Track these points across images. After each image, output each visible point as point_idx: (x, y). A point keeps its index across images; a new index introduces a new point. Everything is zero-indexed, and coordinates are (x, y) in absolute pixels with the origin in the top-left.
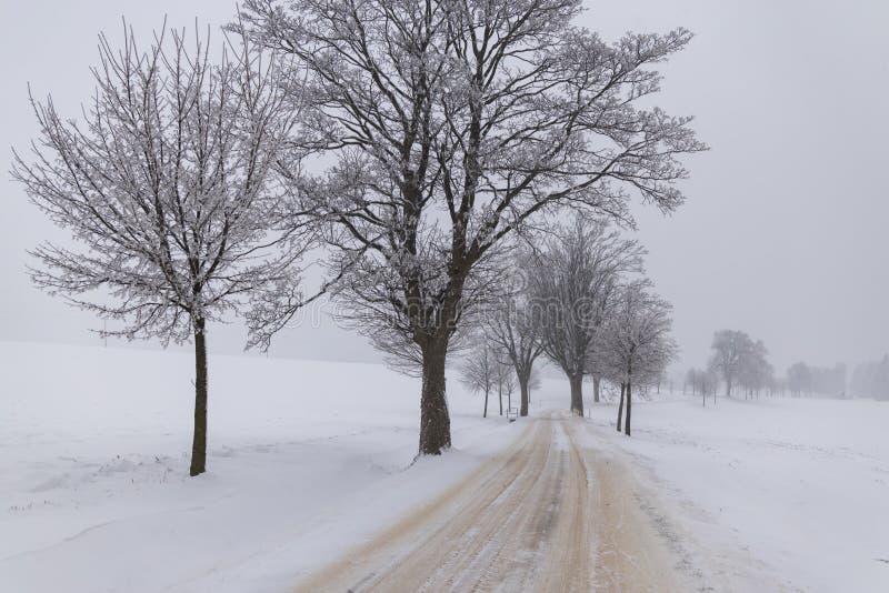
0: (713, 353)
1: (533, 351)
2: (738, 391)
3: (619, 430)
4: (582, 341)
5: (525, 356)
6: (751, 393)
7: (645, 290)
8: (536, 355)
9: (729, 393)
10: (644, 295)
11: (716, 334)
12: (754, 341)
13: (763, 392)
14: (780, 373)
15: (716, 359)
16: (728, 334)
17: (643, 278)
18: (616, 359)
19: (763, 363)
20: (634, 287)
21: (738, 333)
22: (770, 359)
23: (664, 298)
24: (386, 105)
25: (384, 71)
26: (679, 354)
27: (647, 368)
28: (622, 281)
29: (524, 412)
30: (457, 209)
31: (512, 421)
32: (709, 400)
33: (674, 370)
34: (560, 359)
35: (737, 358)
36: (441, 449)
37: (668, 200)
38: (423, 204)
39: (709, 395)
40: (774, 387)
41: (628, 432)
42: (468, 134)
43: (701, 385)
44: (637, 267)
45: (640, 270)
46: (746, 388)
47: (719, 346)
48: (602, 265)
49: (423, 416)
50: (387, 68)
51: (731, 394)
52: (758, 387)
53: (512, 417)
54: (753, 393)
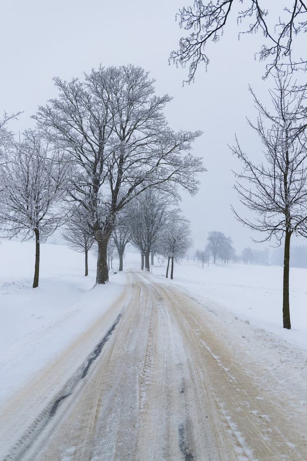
0: (208, 242)
1: (126, 241)
2: (218, 261)
3: (167, 277)
4: (150, 239)
5: (122, 242)
6: (225, 262)
7: (179, 214)
8: (127, 242)
9: (215, 262)
10: (178, 216)
11: (209, 233)
12: (227, 237)
13: (230, 261)
14: (239, 252)
15: (209, 244)
16: (215, 233)
17: (177, 208)
18: (168, 246)
19: (231, 247)
20: (172, 212)
21: (220, 233)
22: (233, 245)
23: (187, 218)
26: (194, 245)
27: (180, 250)
28: (169, 209)
29: (121, 269)
31: (115, 273)
32: (206, 265)
33: (191, 251)
34: (139, 244)
35: (219, 244)
36: (105, 282)
37: (193, 191)
38: (100, 186)
39: (206, 262)
40: (236, 259)
41: (172, 278)
43: (202, 257)
44: (175, 203)
45: (176, 204)
46: (223, 259)
47: (211, 239)
48: (160, 202)
49: (98, 269)
50: (89, 133)
51: (216, 262)
52: (228, 259)
53: (115, 271)
54: (226, 262)
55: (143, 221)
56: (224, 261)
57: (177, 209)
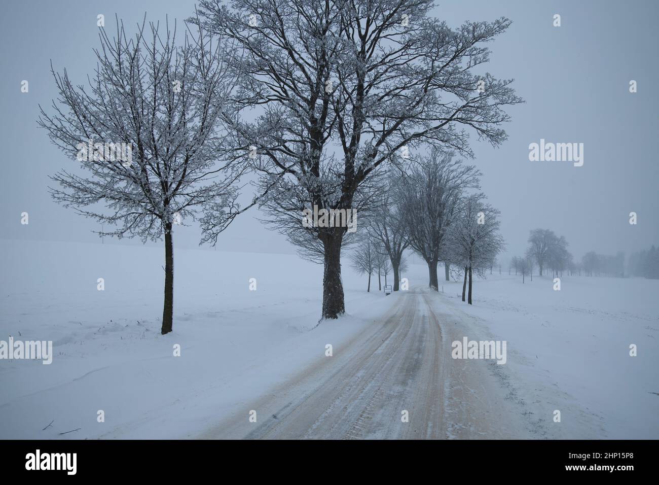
0: (530, 245)
1: (402, 245)
2: (547, 272)
3: (464, 300)
4: (437, 238)
5: (396, 248)
7: (481, 201)
8: (404, 247)
9: (541, 274)
10: (480, 205)
11: (531, 232)
12: (559, 237)
13: (565, 272)
14: (577, 259)
15: (532, 249)
16: (540, 232)
17: (479, 192)
18: (461, 250)
19: (565, 252)
20: (473, 199)
21: (547, 231)
23: (494, 206)
24: (298, 73)
25: (297, 50)
26: (506, 246)
27: (482, 256)
28: (464, 195)
29: (396, 288)
30: (348, 145)
31: (388, 294)
32: (527, 279)
33: (501, 257)
34: (421, 250)
35: (546, 249)
36: (338, 315)
37: (496, 137)
38: (324, 141)
39: (527, 275)
40: (573, 269)
41: (470, 302)
42: (355, 93)
43: (522, 268)
44: (475, 184)
45: (477, 187)
46: (553, 270)
47: (534, 240)
48: (450, 184)
49: (325, 291)
50: (299, 47)
51: (543, 274)
52: (562, 269)
53: (388, 291)
54: (559, 273)
55: (425, 214)
56: (555, 273)
57: (479, 194)
